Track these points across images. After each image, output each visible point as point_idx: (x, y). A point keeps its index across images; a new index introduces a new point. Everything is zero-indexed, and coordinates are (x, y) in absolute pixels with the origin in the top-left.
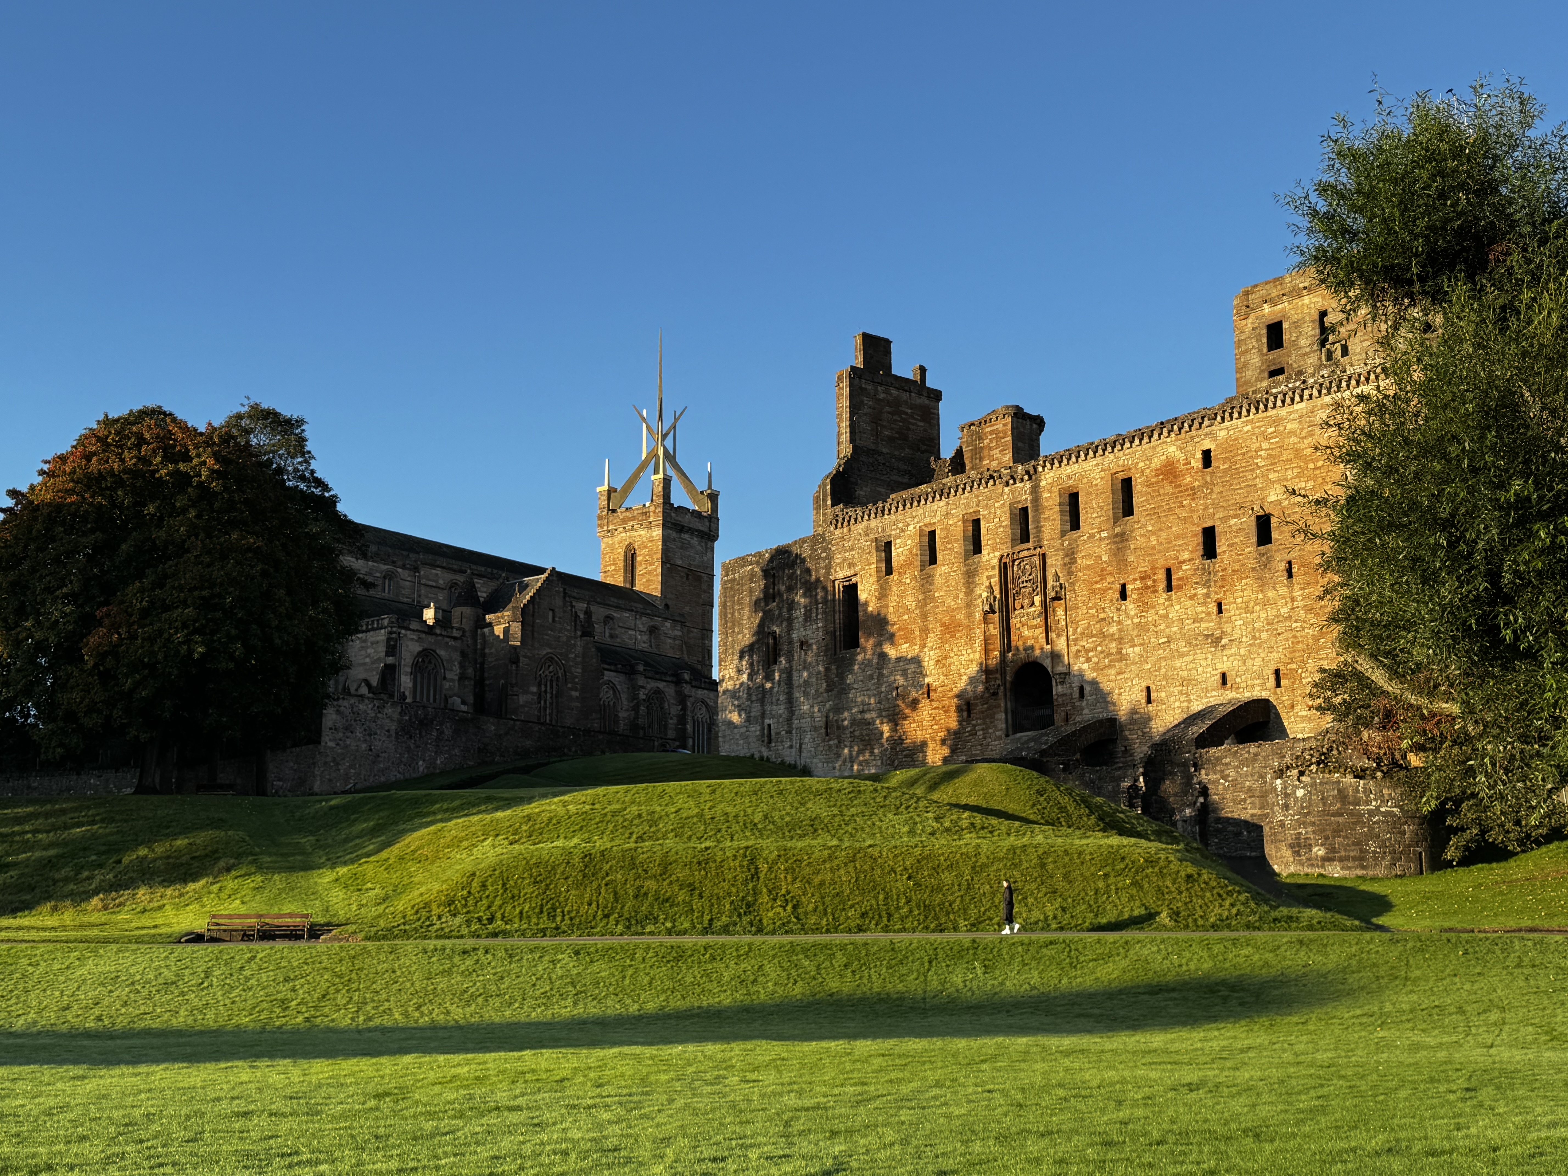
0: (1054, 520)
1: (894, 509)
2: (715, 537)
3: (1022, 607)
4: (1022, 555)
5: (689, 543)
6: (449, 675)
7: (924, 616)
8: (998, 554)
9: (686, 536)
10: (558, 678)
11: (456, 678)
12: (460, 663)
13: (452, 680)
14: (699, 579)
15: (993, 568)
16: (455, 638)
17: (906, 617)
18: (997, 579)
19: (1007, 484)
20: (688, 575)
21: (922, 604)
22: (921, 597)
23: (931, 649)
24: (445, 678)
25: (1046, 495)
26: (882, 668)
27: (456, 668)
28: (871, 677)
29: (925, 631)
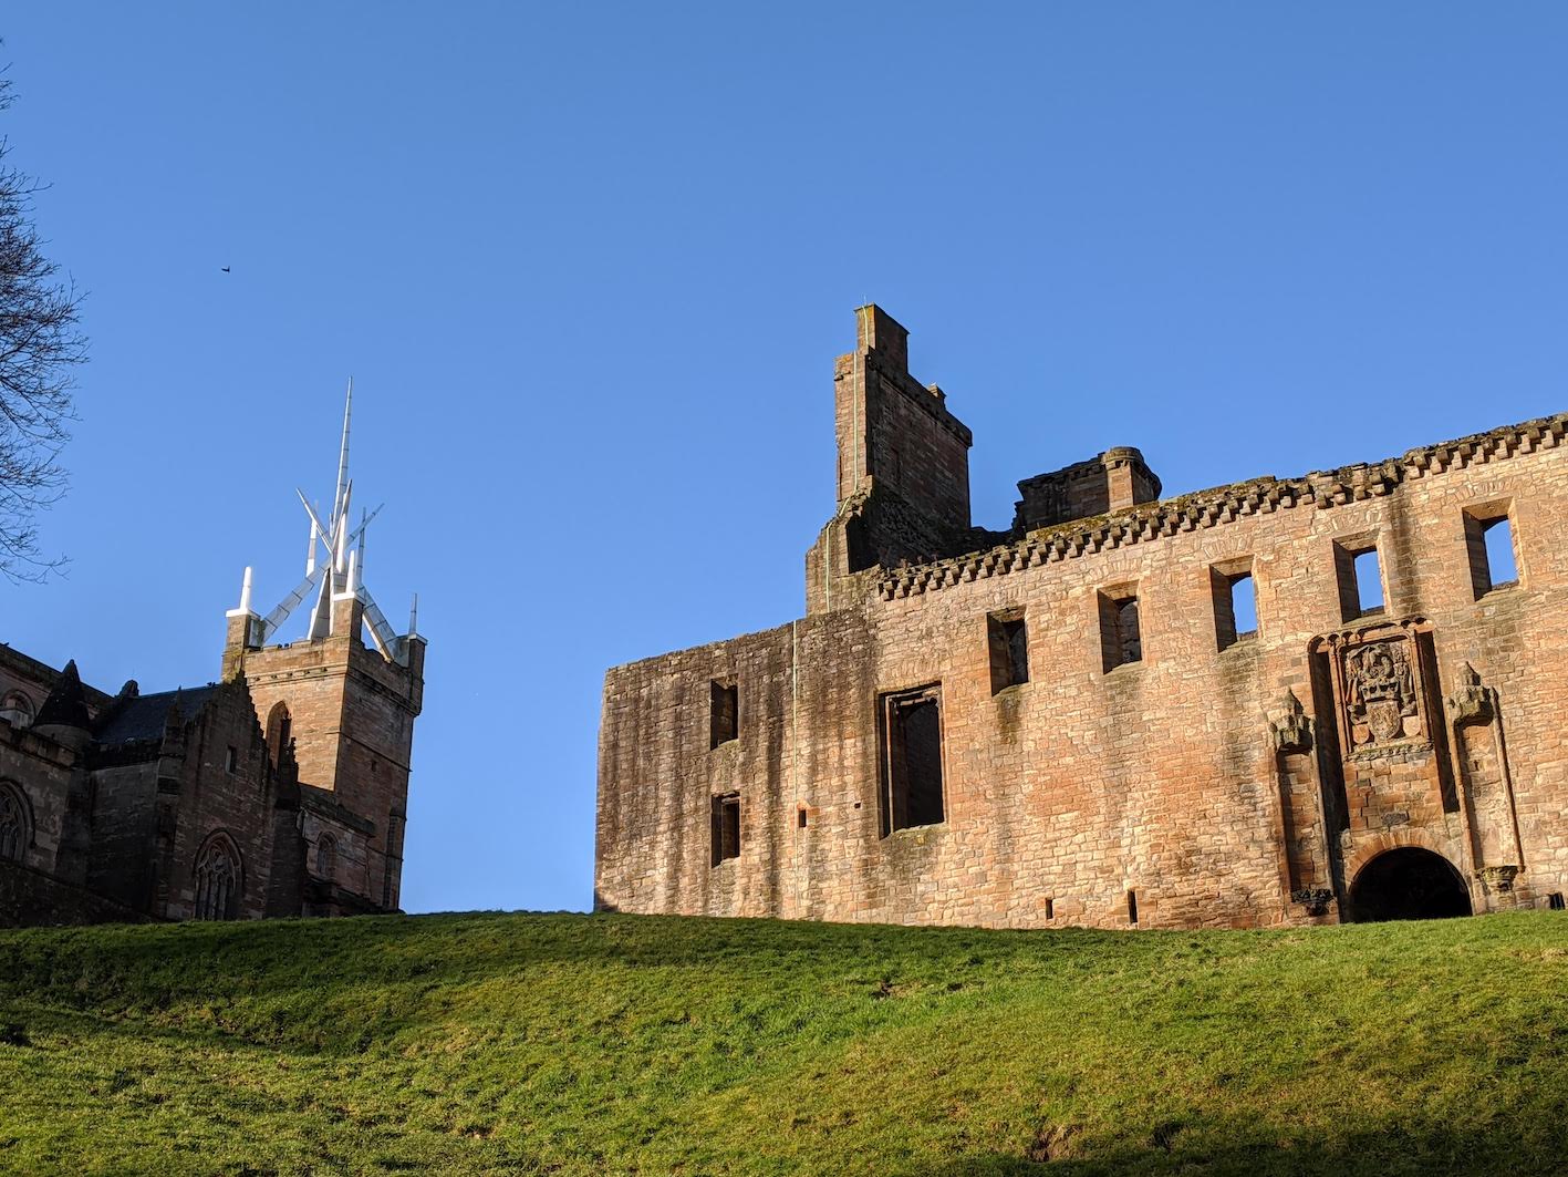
0: (1455, 567)
1: (1035, 558)
2: (417, 710)
3: (1371, 738)
4: (1368, 636)
5: (380, 712)
6: (43, 841)
7: (1117, 759)
8: (1307, 636)
9: (377, 699)
10: (230, 879)
11: (54, 848)
12: (65, 819)
13: (45, 851)
14: (388, 773)
15: (1296, 662)
16: (62, 767)
17: (1069, 760)
18: (1307, 683)
19: (1328, 504)
20: (374, 763)
21: (1111, 735)
22: (1108, 721)
23: (1137, 822)
24: (33, 845)
25: (1428, 521)
26: (1008, 860)
27: (58, 830)
28: (983, 877)
29: (1120, 789)
